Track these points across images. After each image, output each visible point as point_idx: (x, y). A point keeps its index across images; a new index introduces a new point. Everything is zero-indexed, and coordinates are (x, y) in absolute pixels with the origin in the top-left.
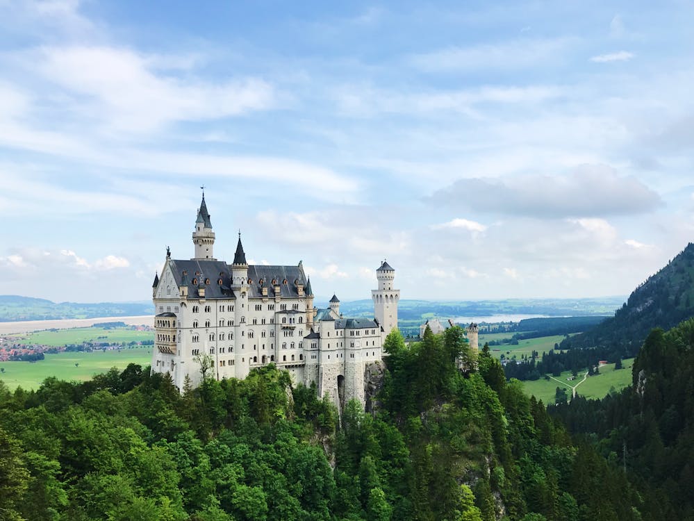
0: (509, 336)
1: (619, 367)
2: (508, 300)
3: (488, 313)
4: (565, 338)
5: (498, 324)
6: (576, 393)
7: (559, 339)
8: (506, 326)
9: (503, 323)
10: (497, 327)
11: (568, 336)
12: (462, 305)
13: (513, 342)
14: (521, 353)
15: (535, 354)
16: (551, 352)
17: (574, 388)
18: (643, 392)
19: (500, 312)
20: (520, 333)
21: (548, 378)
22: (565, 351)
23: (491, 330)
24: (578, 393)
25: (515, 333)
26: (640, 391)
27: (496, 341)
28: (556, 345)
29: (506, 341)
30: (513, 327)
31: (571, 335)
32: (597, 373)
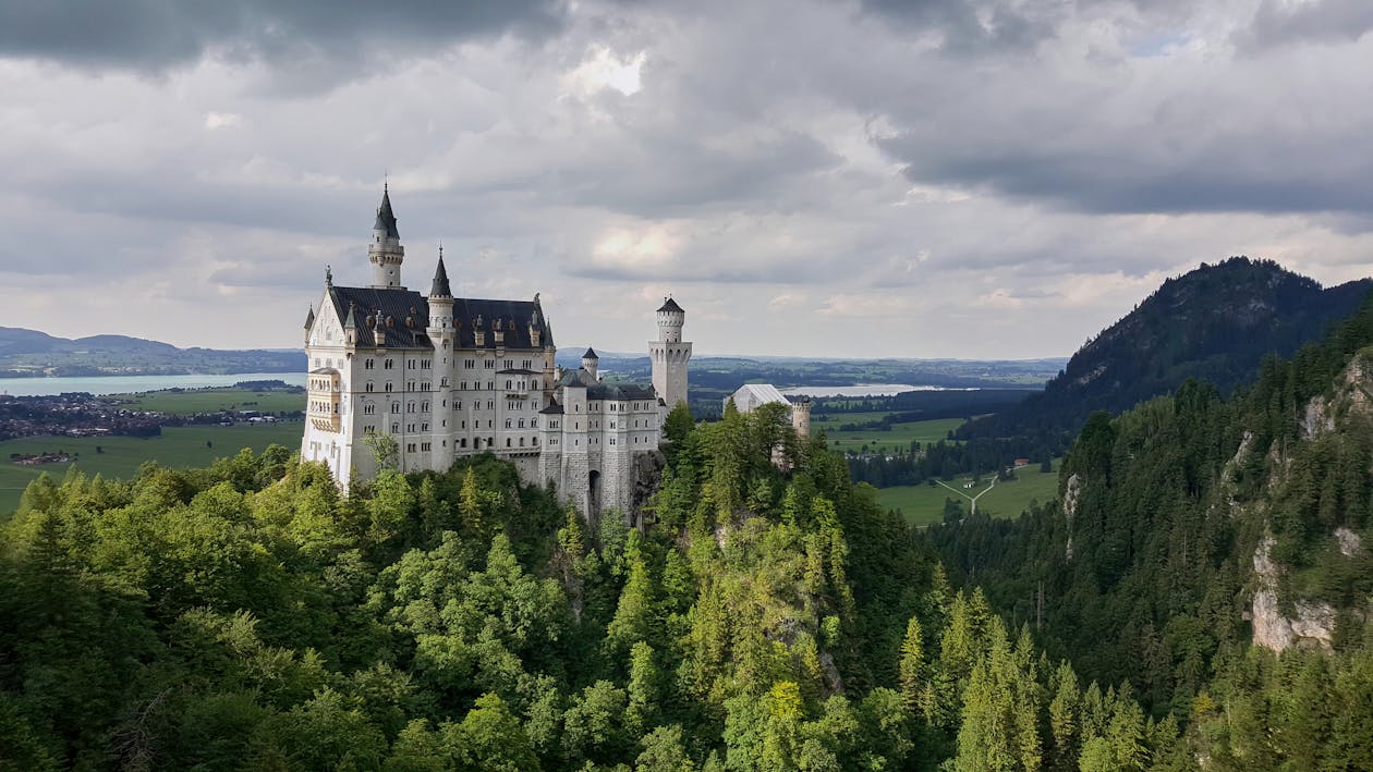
0: (879, 417)
1: (1047, 469)
2: (880, 361)
3: (848, 382)
4: (965, 422)
5: (862, 398)
6: (976, 507)
7: (956, 424)
8: (874, 403)
9: (869, 397)
10: (860, 403)
11: (969, 419)
12: (808, 369)
13: (884, 427)
14: (894, 444)
15: (916, 447)
16: (941, 444)
17: (973, 501)
18: (1073, 510)
19: (867, 381)
20: (895, 413)
21: (933, 483)
22: (963, 443)
23: (850, 408)
24: (979, 508)
25: (887, 414)
26: (1069, 508)
27: (856, 424)
28: (951, 432)
29: (873, 425)
30: (887, 402)
31: (975, 418)
32: (1012, 477)
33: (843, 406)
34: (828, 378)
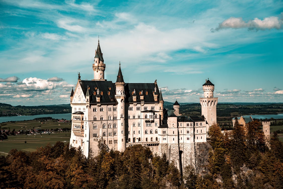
5: (282, 119)
27: (280, 130)
33: (274, 123)
34: (267, 111)
